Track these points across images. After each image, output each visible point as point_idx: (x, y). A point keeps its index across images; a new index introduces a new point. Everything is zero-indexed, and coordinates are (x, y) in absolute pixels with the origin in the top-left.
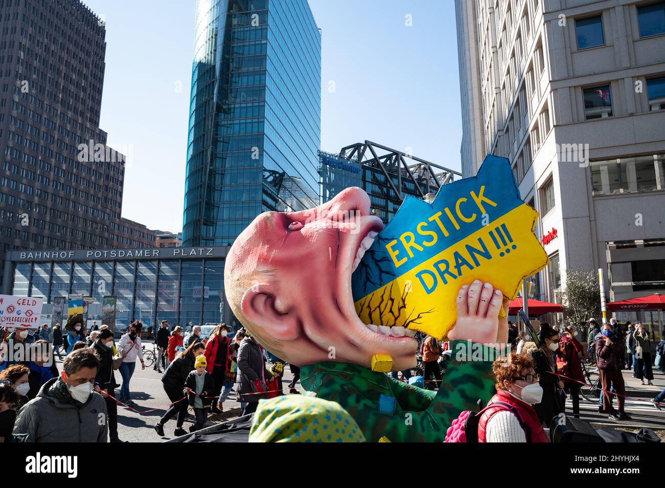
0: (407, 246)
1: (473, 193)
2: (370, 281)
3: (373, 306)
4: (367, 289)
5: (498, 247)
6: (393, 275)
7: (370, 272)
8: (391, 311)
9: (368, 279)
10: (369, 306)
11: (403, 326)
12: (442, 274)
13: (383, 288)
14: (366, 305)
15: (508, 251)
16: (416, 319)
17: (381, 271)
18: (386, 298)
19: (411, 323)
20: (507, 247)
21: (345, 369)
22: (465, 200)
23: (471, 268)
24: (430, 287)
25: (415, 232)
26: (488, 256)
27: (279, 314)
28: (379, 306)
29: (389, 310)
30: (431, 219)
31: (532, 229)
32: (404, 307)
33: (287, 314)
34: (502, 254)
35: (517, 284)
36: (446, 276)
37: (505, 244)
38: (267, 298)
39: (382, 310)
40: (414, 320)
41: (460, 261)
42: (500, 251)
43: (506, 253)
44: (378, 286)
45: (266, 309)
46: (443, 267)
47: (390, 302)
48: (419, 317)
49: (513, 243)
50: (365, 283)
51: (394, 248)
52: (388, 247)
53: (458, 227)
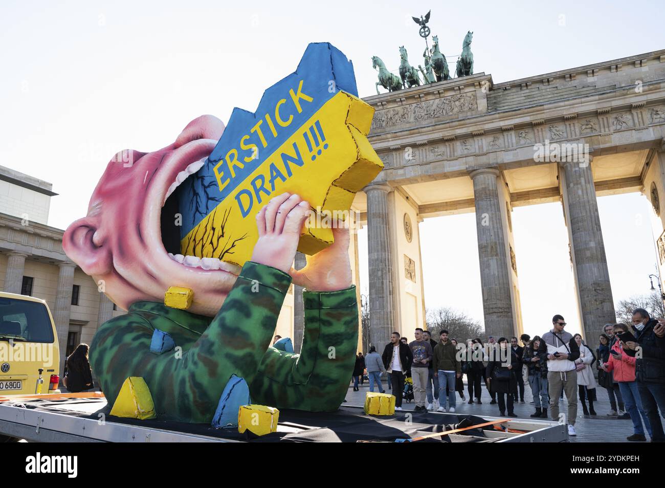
0: (230, 165)
1: (291, 92)
2: (198, 211)
3: (198, 239)
4: (195, 220)
5: (311, 150)
6: (217, 201)
7: (199, 200)
8: (211, 243)
9: (197, 210)
10: (194, 240)
11: (219, 258)
12: (257, 191)
13: (207, 217)
14: (193, 238)
15: (320, 152)
16: (230, 249)
17: (209, 198)
18: (209, 228)
19: (226, 253)
20: (319, 148)
21: (152, 309)
22: (283, 101)
23: (284, 179)
24: (246, 209)
25: (238, 148)
26: (300, 162)
27: (95, 247)
28: (202, 239)
29: (210, 242)
30: (252, 131)
31: (346, 120)
32: (222, 236)
33: (101, 246)
34: (314, 158)
35: (327, 191)
36: (261, 193)
37: (317, 144)
38: (89, 231)
39: (205, 242)
40: (228, 250)
41: (275, 174)
42: (312, 154)
43: (317, 155)
44: (203, 215)
45: (85, 243)
46: (259, 183)
47: (212, 232)
48: (233, 246)
49: (325, 142)
50: (195, 213)
51: (220, 170)
52: (215, 169)
53: (275, 134)
